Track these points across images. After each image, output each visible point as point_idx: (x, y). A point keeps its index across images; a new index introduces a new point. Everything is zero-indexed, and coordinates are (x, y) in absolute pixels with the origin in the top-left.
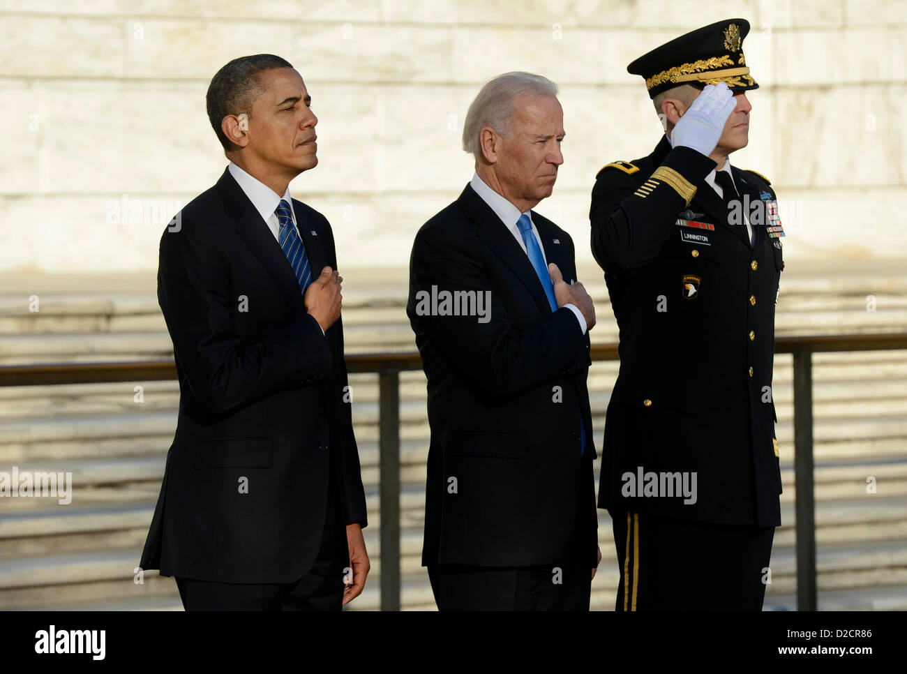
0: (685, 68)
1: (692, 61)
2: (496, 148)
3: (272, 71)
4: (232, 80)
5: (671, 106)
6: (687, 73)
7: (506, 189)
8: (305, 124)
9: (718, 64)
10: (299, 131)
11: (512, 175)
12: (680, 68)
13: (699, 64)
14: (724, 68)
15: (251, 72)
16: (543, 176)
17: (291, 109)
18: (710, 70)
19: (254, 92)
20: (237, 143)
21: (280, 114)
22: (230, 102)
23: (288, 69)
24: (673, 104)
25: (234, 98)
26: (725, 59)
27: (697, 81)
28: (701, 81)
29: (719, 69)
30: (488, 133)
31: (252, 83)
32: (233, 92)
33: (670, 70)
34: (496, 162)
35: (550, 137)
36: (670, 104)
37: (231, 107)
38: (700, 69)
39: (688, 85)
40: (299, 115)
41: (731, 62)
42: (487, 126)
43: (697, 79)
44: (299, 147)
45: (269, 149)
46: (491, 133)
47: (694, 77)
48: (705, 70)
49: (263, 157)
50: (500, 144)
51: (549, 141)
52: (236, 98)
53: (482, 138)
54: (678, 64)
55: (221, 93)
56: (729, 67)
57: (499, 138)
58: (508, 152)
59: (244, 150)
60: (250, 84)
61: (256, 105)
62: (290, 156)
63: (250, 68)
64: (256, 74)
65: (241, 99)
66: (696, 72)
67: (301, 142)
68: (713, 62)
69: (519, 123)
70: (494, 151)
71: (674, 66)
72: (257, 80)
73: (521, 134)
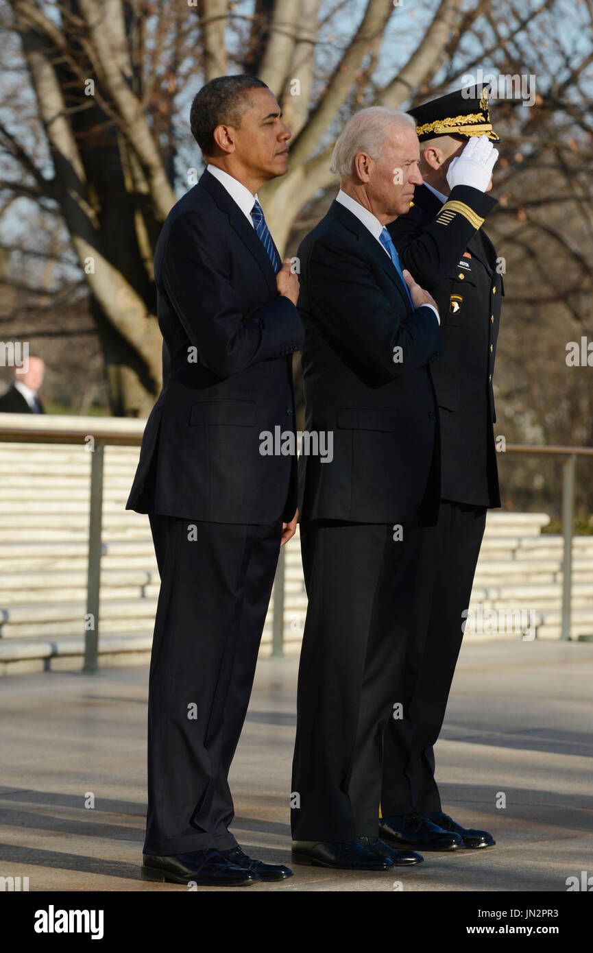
0: (448, 121)
1: (454, 116)
2: (369, 170)
3: (257, 90)
4: (223, 95)
5: (432, 153)
6: (449, 126)
7: (374, 205)
8: (283, 137)
9: (475, 120)
10: (277, 142)
11: (383, 194)
12: (443, 122)
13: (459, 119)
14: (479, 123)
15: (239, 89)
16: (406, 194)
17: (271, 124)
18: (468, 124)
19: (243, 107)
20: (225, 150)
21: (264, 127)
22: (220, 114)
23: (264, 89)
24: (433, 151)
25: (225, 110)
26: (479, 117)
27: (457, 133)
28: (461, 133)
29: (475, 124)
30: (363, 157)
31: (241, 99)
32: (224, 106)
33: (434, 123)
34: (368, 183)
35: (413, 161)
36: (431, 152)
37: (222, 118)
38: (461, 123)
39: (448, 136)
40: (278, 129)
41: (484, 119)
42: (362, 151)
43: (458, 131)
44: (277, 156)
45: (253, 157)
46: (365, 158)
47: (455, 130)
48: (465, 125)
49: (246, 163)
50: (373, 167)
51: (412, 164)
52: (228, 111)
53: (357, 162)
54: (442, 118)
55: (212, 106)
56: (483, 123)
57: (372, 161)
58: (380, 173)
59: (228, 156)
60: (240, 99)
61: (245, 118)
62: (270, 163)
63: (238, 86)
64: (244, 92)
65: (231, 112)
66: (457, 125)
67: (279, 152)
68: (471, 118)
69: (390, 148)
70: (367, 173)
71: (437, 120)
72: (245, 97)
73: (391, 159)
